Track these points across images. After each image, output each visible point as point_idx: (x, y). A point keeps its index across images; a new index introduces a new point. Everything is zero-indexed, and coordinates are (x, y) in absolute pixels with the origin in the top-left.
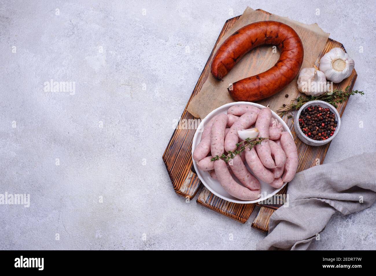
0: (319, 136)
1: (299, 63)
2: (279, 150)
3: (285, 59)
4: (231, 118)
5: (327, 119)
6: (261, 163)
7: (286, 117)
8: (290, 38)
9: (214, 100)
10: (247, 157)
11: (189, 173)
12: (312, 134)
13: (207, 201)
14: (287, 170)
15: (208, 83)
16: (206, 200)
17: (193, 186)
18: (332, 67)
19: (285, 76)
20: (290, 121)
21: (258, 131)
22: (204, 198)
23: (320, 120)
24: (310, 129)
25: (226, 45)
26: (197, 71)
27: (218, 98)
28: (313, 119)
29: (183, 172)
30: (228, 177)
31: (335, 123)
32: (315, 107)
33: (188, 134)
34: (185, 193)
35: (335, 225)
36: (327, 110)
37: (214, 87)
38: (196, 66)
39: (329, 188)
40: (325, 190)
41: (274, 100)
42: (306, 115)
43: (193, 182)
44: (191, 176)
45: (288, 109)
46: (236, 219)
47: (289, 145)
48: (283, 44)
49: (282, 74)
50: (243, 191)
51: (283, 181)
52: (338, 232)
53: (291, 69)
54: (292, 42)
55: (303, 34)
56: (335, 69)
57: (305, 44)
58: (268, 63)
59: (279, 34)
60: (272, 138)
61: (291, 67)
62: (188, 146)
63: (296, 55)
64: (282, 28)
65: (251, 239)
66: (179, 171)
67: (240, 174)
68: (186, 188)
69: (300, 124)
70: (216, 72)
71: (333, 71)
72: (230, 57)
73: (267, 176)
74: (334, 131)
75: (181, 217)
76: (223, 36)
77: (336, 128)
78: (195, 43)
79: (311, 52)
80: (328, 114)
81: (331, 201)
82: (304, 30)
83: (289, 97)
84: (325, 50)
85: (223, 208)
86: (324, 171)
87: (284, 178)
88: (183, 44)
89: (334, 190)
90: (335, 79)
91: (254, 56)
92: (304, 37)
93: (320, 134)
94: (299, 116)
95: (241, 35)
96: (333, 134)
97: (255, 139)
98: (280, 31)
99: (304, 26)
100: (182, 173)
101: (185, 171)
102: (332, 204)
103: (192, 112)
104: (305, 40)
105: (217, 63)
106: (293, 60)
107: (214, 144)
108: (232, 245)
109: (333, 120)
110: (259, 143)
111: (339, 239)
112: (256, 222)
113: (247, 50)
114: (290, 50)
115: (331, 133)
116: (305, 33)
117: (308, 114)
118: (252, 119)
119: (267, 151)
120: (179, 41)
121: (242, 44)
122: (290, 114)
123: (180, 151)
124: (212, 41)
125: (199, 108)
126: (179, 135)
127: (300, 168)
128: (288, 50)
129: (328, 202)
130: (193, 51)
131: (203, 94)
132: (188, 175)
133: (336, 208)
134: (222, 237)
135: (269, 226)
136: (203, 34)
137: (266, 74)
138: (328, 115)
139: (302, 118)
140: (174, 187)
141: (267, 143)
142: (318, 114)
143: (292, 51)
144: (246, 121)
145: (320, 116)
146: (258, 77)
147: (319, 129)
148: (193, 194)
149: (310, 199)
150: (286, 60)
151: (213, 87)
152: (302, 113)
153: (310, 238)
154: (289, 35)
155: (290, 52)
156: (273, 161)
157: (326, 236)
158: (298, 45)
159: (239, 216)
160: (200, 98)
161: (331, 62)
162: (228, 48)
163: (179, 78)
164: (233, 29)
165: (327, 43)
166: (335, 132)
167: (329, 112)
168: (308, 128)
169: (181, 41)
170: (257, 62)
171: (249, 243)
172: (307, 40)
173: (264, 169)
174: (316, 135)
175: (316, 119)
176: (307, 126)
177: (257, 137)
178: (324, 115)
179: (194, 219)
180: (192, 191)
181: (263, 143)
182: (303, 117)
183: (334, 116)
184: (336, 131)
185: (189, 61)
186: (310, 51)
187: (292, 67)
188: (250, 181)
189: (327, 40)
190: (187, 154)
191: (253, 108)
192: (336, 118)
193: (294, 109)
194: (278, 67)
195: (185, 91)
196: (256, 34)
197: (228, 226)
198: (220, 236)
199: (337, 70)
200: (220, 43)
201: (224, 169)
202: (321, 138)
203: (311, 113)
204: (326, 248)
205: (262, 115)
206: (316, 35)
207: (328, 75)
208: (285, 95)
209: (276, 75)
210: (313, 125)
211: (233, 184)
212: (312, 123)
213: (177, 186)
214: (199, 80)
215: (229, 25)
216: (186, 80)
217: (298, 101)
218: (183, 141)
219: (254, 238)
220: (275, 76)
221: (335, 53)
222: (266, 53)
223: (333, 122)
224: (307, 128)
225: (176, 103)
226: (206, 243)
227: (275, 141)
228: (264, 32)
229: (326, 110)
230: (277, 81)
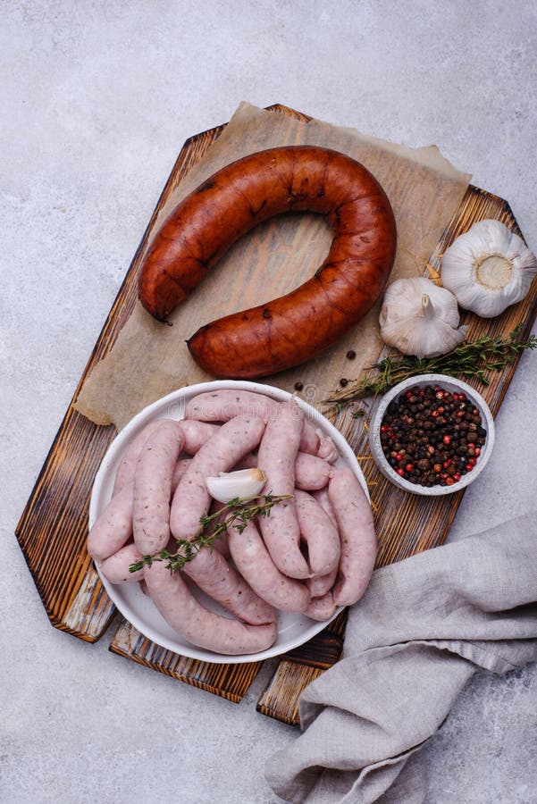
0: (437, 473)
1: (383, 267)
2: (321, 527)
3: (344, 261)
4: (193, 433)
5: (459, 424)
6: (271, 565)
7: (347, 415)
8: (357, 198)
9: (151, 371)
10: (233, 550)
11: (88, 576)
12: (416, 466)
13: (136, 652)
14: (346, 574)
15: (135, 324)
16: (133, 647)
17: (99, 610)
18: (474, 278)
19: (342, 310)
20: (360, 426)
21: (263, 476)
22: (128, 643)
23: (440, 426)
24: (412, 455)
25: (179, 221)
26: (108, 283)
27: (160, 368)
28: (421, 424)
29: (70, 572)
30: (182, 603)
31: (479, 436)
32: (425, 391)
33: (82, 469)
34: (77, 630)
35: (478, 696)
36: (458, 399)
37: (150, 336)
38: (105, 268)
39: (462, 606)
40: (451, 611)
41: (317, 367)
42: (402, 413)
43: (98, 600)
44: (93, 585)
45: (353, 393)
46: (215, 694)
47: (352, 507)
48: (338, 215)
49: (334, 305)
50: (227, 635)
51: (334, 603)
52: (486, 712)
53: (359, 289)
54: (364, 208)
55: (398, 175)
56: (482, 284)
57: (404, 204)
58: (301, 264)
59: (327, 188)
60: (305, 486)
61: (360, 284)
62: (84, 501)
63: (374, 247)
64: (336, 169)
65: (257, 737)
66: (60, 572)
67: (216, 590)
68: (79, 616)
69: (384, 442)
70: (152, 302)
71: (477, 288)
72: (190, 257)
73: (287, 597)
74: (476, 456)
75: (71, 686)
76: (177, 185)
77: (483, 448)
78: (102, 201)
79: (420, 229)
80: (460, 410)
81: (465, 644)
82: (400, 165)
83: (357, 357)
84: (460, 219)
85: (179, 669)
86: (447, 567)
87: (337, 596)
88: (70, 208)
89: (475, 610)
90: (483, 310)
91: (262, 241)
92: (402, 184)
93: (437, 467)
94: (380, 421)
95: (220, 192)
96: (473, 465)
97: (255, 501)
98: (330, 179)
99: (401, 153)
100: (68, 575)
101: (77, 570)
102: (468, 652)
103: (89, 410)
104: (404, 193)
105: (153, 274)
106: (364, 263)
107: (141, 520)
108: (207, 755)
109: (474, 426)
110: (265, 513)
111: (487, 731)
112: (266, 704)
113: (239, 232)
114: (358, 233)
115: (468, 463)
116: (404, 171)
117: (406, 412)
118: (248, 438)
119: (287, 533)
120: (58, 198)
121: (222, 219)
122: (360, 405)
123: (60, 515)
124: (149, 196)
125: (111, 396)
126: (59, 470)
127: (384, 557)
128: (353, 234)
129: (455, 648)
130: (97, 225)
131: (121, 357)
132: (86, 582)
133: (479, 662)
134: (181, 735)
135: (300, 715)
136: (124, 176)
137: (289, 306)
138: (460, 414)
139: (390, 423)
140: (49, 614)
141: (288, 509)
142: (433, 411)
143: (362, 235)
144: (231, 445)
145: (440, 414)
146: (266, 312)
147: (437, 454)
148: (98, 633)
149: (407, 644)
150: (345, 263)
151: (147, 336)
152: (392, 410)
153: (404, 753)
154: (353, 190)
155: (356, 239)
156: (303, 560)
157: (454, 724)
158: (379, 219)
159: (223, 688)
160: (112, 367)
161: (473, 265)
162: (183, 230)
163: (58, 304)
164: (204, 167)
165: (464, 200)
166: (478, 459)
167: (463, 405)
168: (406, 453)
169: (63, 197)
170: (269, 258)
171: (252, 748)
172: (409, 193)
173: (280, 580)
174: (427, 471)
175: (428, 424)
176: (404, 446)
177: (261, 492)
178: (451, 411)
179: (106, 691)
180: (96, 623)
181: (276, 511)
182: (393, 419)
183: (478, 414)
184: (481, 456)
185: (85, 255)
186: (418, 226)
187: (362, 282)
188: (248, 604)
189: (463, 193)
190: (81, 524)
191: (254, 400)
192: (483, 419)
193: (370, 392)
194: (324, 283)
195: (76, 340)
196: (264, 188)
197: (196, 706)
198: (176, 732)
199: (487, 286)
200: (167, 209)
201: (170, 586)
202: (442, 478)
203: (414, 408)
204: (453, 754)
205: (276, 426)
206: (435, 179)
207: (466, 298)
208: (346, 351)
209: (316, 309)
210: (419, 441)
211: (198, 620)
212: (417, 435)
213: (55, 612)
214: (112, 314)
215: (193, 155)
216: (79, 310)
217: (382, 368)
218: (69, 487)
219: (264, 735)
220: (315, 311)
221: (485, 237)
222: (295, 232)
223: (476, 432)
224: (402, 451)
225: (52, 376)
226: (140, 752)
227: (313, 493)
228: (285, 181)
229: (456, 397)
230: (320, 325)
